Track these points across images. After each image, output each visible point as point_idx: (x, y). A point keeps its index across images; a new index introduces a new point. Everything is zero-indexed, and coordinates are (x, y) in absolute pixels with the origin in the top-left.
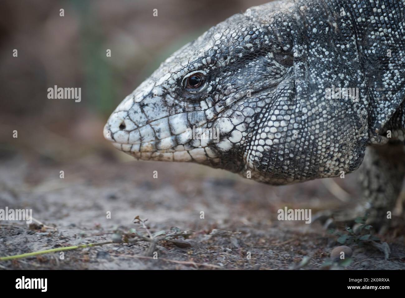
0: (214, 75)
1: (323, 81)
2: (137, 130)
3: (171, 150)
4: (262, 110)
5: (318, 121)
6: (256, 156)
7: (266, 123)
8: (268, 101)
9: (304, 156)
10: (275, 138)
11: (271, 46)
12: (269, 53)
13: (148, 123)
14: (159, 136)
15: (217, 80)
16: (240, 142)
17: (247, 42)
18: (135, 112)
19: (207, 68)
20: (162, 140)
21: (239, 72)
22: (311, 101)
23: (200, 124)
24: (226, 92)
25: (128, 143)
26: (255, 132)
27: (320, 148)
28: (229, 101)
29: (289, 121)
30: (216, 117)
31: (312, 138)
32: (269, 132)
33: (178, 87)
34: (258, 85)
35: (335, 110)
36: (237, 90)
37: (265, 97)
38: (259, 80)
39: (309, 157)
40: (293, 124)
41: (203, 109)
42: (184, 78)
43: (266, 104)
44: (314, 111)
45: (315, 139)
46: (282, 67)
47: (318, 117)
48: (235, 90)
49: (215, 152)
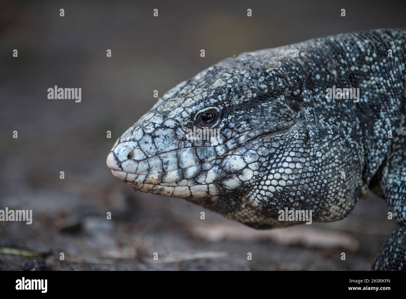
0: (227, 112)
1: (331, 126)
2: (146, 161)
3: (174, 184)
4: (276, 151)
5: (331, 166)
6: (265, 196)
7: (280, 164)
8: (282, 142)
9: (313, 200)
10: (289, 179)
11: (284, 88)
12: (281, 96)
13: (157, 154)
14: (166, 168)
15: (230, 118)
16: (249, 181)
17: (260, 83)
18: (146, 143)
19: (221, 105)
20: (168, 173)
21: (252, 111)
22: (324, 146)
23: (210, 159)
24: (240, 130)
25: (135, 173)
26: (267, 172)
27: (330, 192)
28: (242, 139)
29: (304, 163)
30: (225, 155)
31: (325, 181)
32: (284, 173)
33: (191, 122)
34: (273, 125)
35: (345, 156)
36: (252, 129)
37: (279, 138)
38: (274, 121)
39: (318, 201)
40: (308, 167)
41: (212, 145)
42: (198, 113)
43: (280, 145)
44: (327, 155)
45: (328, 183)
46: (292, 111)
47: (331, 162)
48: (250, 129)
49: (219, 189)
